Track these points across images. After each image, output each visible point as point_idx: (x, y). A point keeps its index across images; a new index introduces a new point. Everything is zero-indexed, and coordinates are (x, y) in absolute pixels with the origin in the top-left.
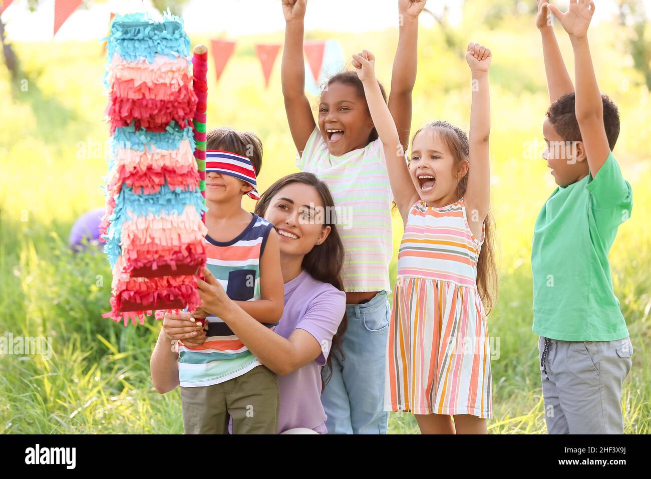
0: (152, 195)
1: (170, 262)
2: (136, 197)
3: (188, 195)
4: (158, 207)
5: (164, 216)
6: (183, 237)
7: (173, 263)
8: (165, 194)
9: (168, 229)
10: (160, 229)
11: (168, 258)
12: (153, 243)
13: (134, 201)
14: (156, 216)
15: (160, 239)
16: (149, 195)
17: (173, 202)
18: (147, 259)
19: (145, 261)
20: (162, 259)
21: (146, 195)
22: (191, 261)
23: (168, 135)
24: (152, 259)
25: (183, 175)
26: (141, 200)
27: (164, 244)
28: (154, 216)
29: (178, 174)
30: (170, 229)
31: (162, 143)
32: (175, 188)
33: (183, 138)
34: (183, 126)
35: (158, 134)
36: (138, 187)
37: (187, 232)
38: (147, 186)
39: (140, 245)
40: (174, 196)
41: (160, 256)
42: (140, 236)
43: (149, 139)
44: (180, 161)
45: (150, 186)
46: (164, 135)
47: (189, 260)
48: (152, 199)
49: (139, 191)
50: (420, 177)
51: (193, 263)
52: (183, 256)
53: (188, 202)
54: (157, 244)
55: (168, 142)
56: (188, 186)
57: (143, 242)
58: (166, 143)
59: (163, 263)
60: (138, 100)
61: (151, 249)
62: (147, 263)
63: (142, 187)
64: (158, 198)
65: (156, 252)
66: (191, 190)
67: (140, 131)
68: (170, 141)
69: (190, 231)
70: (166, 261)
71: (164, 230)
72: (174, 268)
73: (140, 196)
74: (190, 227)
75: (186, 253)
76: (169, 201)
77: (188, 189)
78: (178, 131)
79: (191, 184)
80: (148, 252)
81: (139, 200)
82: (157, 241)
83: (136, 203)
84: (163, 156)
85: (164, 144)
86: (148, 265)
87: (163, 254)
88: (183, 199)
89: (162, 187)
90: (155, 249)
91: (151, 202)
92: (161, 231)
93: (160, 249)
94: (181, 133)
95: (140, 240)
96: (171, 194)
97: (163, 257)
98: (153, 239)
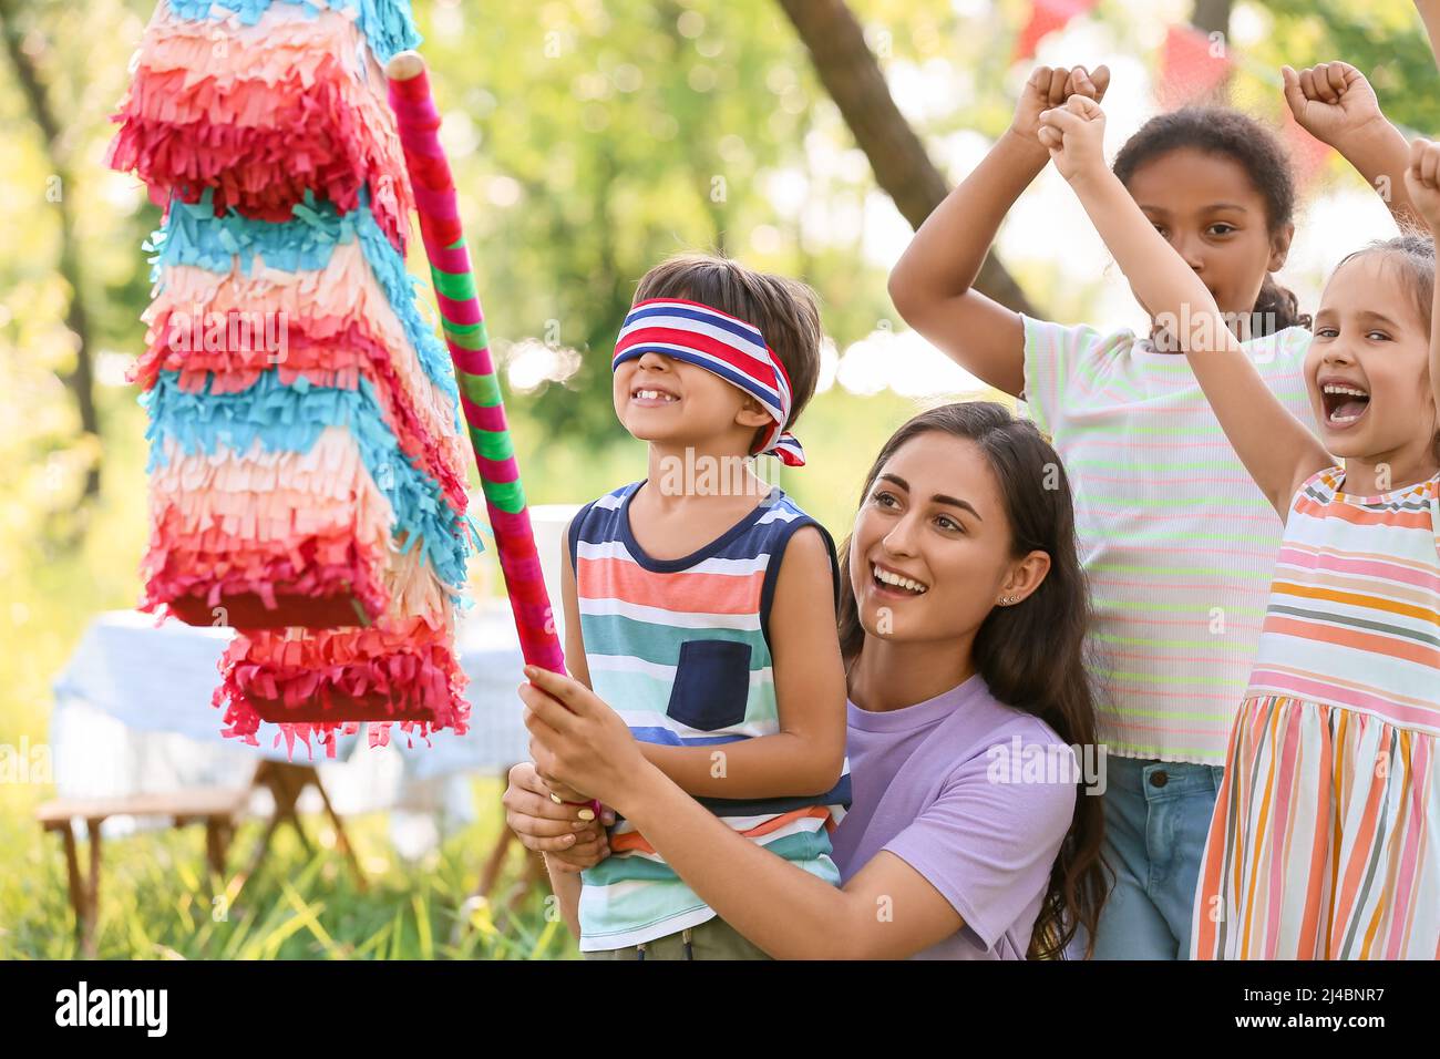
0: (234, 396)
1: (255, 586)
2: (190, 401)
3: (328, 400)
4: (245, 431)
5: (252, 455)
6: (300, 515)
7: (266, 590)
8: (267, 394)
9: (265, 493)
10: (243, 492)
11: (255, 573)
12: (217, 530)
13: (186, 410)
14: (235, 457)
15: (240, 520)
16: (224, 395)
17: (286, 418)
18: (198, 576)
19: (188, 582)
20: (238, 576)
21: (217, 396)
22: (317, 585)
23: (301, 231)
24: (208, 577)
25: (325, 342)
26: (201, 408)
27: (248, 533)
28: (230, 456)
29: (310, 338)
30: (271, 494)
31: (282, 252)
32: (294, 379)
33: (341, 240)
34: (343, 205)
35: (275, 226)
36: (198, 371)
37: (314, 502)
38: (223, 371)
39: (182, 536)
40: (291, 399)
41: (234, 569)
42: (186, 510)
43: (245, 239)
44: (321, 302)
45: (229, 369)
46: (290, 229)
47: (309, 582)
48: (231, 407)
49: (200, 385)
50: (1327, 390)
51: (319, 591)
52: (292, 570)
53: (326, 417)
54: (228, 536)
55: (298, 248)
56: (335, 373)
57: (189, 529)
58: (292, 253)
59: (242, 589)
60: (187, 125)
61: (209, 547)
62: (194, 586)
63: (209, 373)
64: (248, 406)
65: (224, 557)
66: (340, 383)
67: (226, 218)
68: (306, 247)
69: (321, 500)
70: (248, 582)
71: (254, 495)
72: (270, 603)
73: (200, 399)
74: (323, 488)
75: (298, 563)
76: (277, 412)
77: (334, 381)
78: (325, 220)
79: (346, 367)
80: (202, 556)
81: (195, 407)
82: (229, 527)
83: (189, 417)
84: (278, 288)
85: (287, 255)
86: (199, 593)
87: (240, 563)
88: (310, 410)
89: (265, 375)
90: (221, 548)
91: (229, 414)
92: (246, 498)
93: (235, 547)
94: (336, 226)
95: (184, 519)
96: (282, 395)
97: (243, 570)
98: (218, 520)
